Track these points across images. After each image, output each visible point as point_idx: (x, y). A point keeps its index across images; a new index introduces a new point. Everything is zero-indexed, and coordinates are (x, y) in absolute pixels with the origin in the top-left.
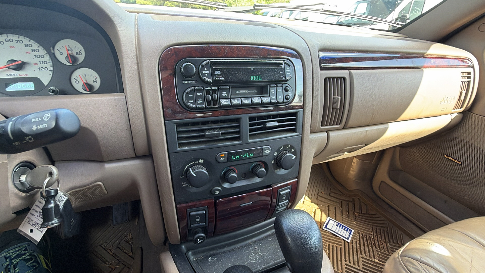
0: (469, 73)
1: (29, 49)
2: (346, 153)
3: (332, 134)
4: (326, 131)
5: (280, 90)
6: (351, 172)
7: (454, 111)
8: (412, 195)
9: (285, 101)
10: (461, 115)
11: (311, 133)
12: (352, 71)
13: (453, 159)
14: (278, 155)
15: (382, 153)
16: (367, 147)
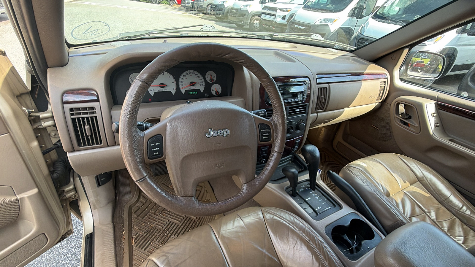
0: (385, 82)
1: (197, 76)
2: (322, 124)
3: (319, 114)
4: (316, 113)
5: (301, 95)
6: (320, 137)
7: (377, 101)
8: (354, 148)
9: (303, 100)
10: (381, 103)
11: (311, 113)
12: (330, 84)
13: (376, 127)
14: (297, 124)
15: (340, 124)
16: (333, 121)
